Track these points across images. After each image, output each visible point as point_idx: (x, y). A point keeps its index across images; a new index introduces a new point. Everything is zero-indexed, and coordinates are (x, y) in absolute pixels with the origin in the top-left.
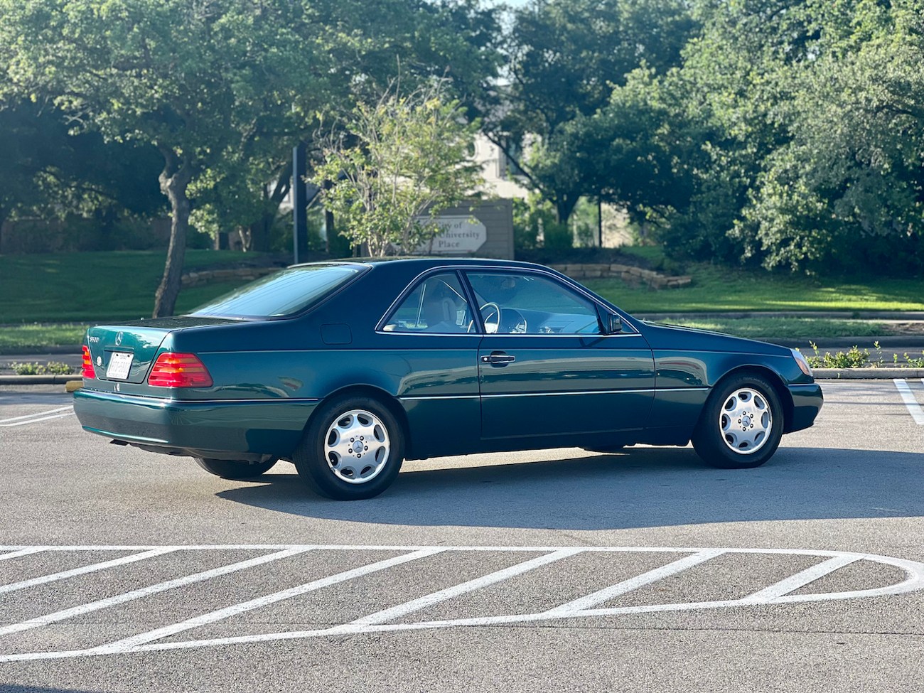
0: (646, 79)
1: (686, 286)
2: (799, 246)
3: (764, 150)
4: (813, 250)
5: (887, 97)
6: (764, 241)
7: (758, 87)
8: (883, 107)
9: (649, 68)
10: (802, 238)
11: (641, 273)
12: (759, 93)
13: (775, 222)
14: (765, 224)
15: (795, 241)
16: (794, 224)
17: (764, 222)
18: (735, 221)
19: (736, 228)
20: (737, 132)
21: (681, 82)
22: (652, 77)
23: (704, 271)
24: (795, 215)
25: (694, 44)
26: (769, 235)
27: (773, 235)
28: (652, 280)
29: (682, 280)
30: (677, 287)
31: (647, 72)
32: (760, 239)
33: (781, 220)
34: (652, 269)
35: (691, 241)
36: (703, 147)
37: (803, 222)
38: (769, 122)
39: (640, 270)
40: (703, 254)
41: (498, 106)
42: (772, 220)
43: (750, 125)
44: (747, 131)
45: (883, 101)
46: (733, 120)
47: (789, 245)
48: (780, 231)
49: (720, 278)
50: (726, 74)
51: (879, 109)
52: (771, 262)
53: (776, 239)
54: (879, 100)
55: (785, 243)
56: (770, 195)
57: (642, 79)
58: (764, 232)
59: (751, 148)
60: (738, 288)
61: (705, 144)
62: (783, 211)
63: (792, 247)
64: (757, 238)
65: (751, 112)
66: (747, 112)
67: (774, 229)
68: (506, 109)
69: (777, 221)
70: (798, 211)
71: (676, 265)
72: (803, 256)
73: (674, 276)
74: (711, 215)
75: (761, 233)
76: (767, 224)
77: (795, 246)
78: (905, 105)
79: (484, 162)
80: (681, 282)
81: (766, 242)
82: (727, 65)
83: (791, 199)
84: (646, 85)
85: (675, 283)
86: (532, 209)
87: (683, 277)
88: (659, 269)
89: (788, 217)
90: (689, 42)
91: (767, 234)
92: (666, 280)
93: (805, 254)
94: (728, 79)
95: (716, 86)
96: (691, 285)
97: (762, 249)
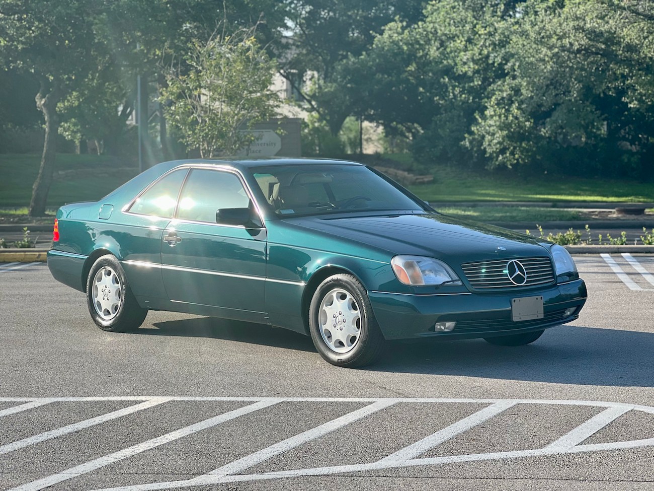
0: (399, 30)
1: (429, 183)
2: (512, 153)
3: (486, 82)
4: (523, 157)
5: (584, 41)
6: (487, 150)
7: (482, 37)
8: (582, 50)
9: (401, 21)
10: (515, 148)
11: (396, 173)
12: (483, 41)
13: (495, 136)
14: (488, 138)
15: (510, 150)
16: (510, 137)
17: (487, 136)
18: (466, 135)
19: (467, 140)
20: (467, 69)
21: (425, 33)
22: (403, 28)
23: (443, 172)
24: (510, 131)
25: (433, 5)
26: (491, 144)
27: (494, 145)
28: (405, 178)
29: (427, 179)
30: (423, 183)
31: (400, 25)
32: (485, 148)
33: (499, 135)
34: (404, 170)
35: (433, 149)
36: (442, 80)
37: (516, 136)
38: (490, 62)
39: (395, 171)
40: (442, 159)
41: (288, 51)
42: (493, 134)
43: (477, 64)
44: (474, 68)
45: (582, 45)
46: (465, 60)
47: (506, 153)
48: (499, 143)
49: (454, 177)
50: (458, 27)
51: (579, 51)
52: (491, 166)
53: (497, 149)
54: (579, 44)
55: (503, 151)
56: (492, 117)
57: (396, 29)
58: (487, 143)
59: (477, 81)
61: (444, 79)
62: (501, 128)
63: (508, 155)
64: (482, 148)
65: (477, 54)
66: (474, 54)
67: (495, 141)
68: (293, 52)
69: (498, 135)
70: (512, 128)
71: (422, 167)
72: (515, 161)
73: (421, 175)
74: (448, 130)
75: (486, 144)
76: (490, 137)
77: (510, 154)
78: (598, 48)
79: (278, 91)
80: (426, 180)
81: (489, 150)
82: (459, 20)
83: (507, 119)
84: (399, 34)
85: (421, 180)
86: (311, 126)
87: (427, 176)
88: (410, 170)
89: (505, 133)
90: (429, 4)
91: (489, 145)
92: (415, 178)
93: (517, 160)
94: (460, 30)
95: (451, 36)
96: (434, 182)
97: (486, 156)
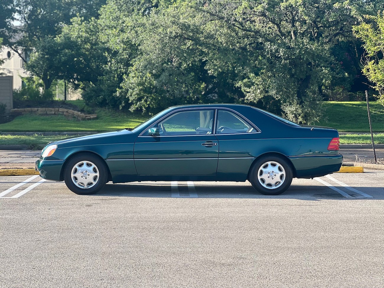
0: (79, 22)
1: (94, 119)
2: (146, 101)
3: (131, 56)
4: (152, 103)
5: (179, 31)
6: (130, 98)
7: (129, 28)
8: (178, 36)
9: (81, 17)
10: (147, 97)
11: (73, 113)
12: (130, 30)
13: (135, 90)
14: (130, 91)
15: (144, 99)
16: (145, 90)
17: (130, 90)
18: (117, 89)
19: (118, 92)
20: (119, 48)
21: (96, 24)
22: (82, 21)
23: (103, 112)
24: (144, 87)
25: (104, 8)
26: (132, 96)
27: (134, 95)
28: (78, 116)
29: (92, 116)
30: (90, 119)
31: (80, 19)
32: (128, 97)
34: (79, 111)
35: (97, 98)
36: (104, 54)
37: (147, 90)
38: (133, 43)
39: (73, 111)
40: (103, 104)
41: (16, 34)
42: (133, 89)
43: (125, 44)
44: (123, 47)
45: (178, 33)
46: (118, 42)
47: (142, 101)
48: (137, 94)
49: (110, 115)
50: (115, 21)
51: (176, 37)
52: (132, 109)
53: (135, 98)
54: (176, 33)
55: (139, 99)
56: (133, 77)
57: (77, 22)
58: (130, 94)
59: (126, 55)
60: (118, 120)
61: (105, 53)
62: (139, 84)
63: (143, 102)
64: (127, 97)
65: (126, 39)
66: (124, 39)
67: (134, 93)
68: (20, 35)
69: (136, 89)
70: (145, 85)
71: (91, 109)
72: (147, 106)
73: (89, 114)
74: (107, 86)
75: (129, 94)
76: (131, 91)
77: (144, 101)
78: (188, 35)
79: (4, 59)
80: (92, 117)
81: (131, 99)
82: (115, 17)
83: (142, 79)
84: (80, 25)
85: (89, 117)
87: (93, 115)
88: (82, 111)
89: (141, 87)
90: (102, 7)
91: (131, 95)
92: (85, 116)
93: (149, 105)
94: (116, 23)
95: (111, 26)
96: (97, 118)
97: (129, 102)
